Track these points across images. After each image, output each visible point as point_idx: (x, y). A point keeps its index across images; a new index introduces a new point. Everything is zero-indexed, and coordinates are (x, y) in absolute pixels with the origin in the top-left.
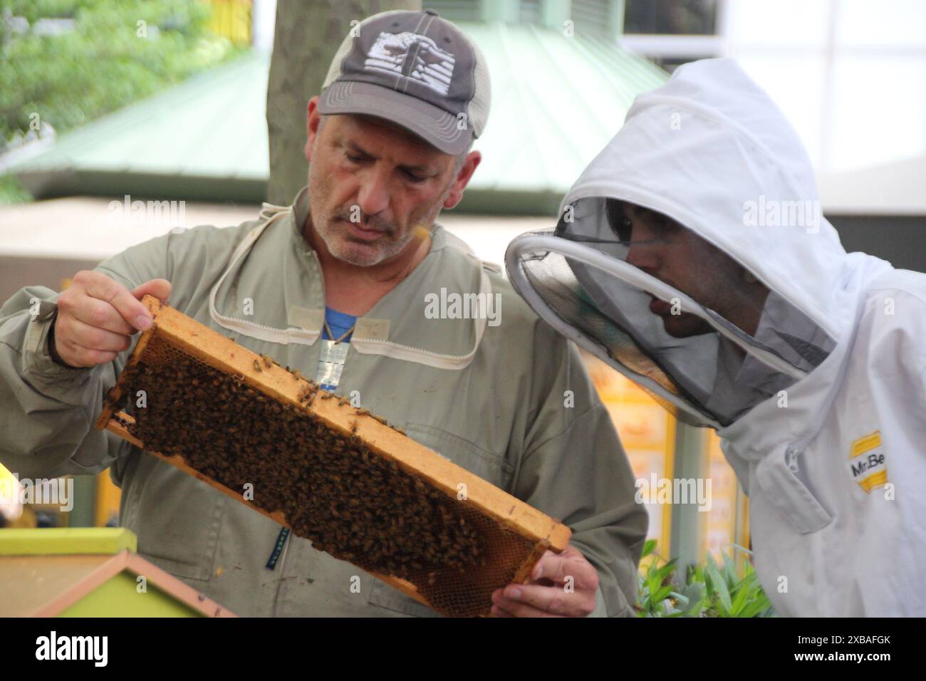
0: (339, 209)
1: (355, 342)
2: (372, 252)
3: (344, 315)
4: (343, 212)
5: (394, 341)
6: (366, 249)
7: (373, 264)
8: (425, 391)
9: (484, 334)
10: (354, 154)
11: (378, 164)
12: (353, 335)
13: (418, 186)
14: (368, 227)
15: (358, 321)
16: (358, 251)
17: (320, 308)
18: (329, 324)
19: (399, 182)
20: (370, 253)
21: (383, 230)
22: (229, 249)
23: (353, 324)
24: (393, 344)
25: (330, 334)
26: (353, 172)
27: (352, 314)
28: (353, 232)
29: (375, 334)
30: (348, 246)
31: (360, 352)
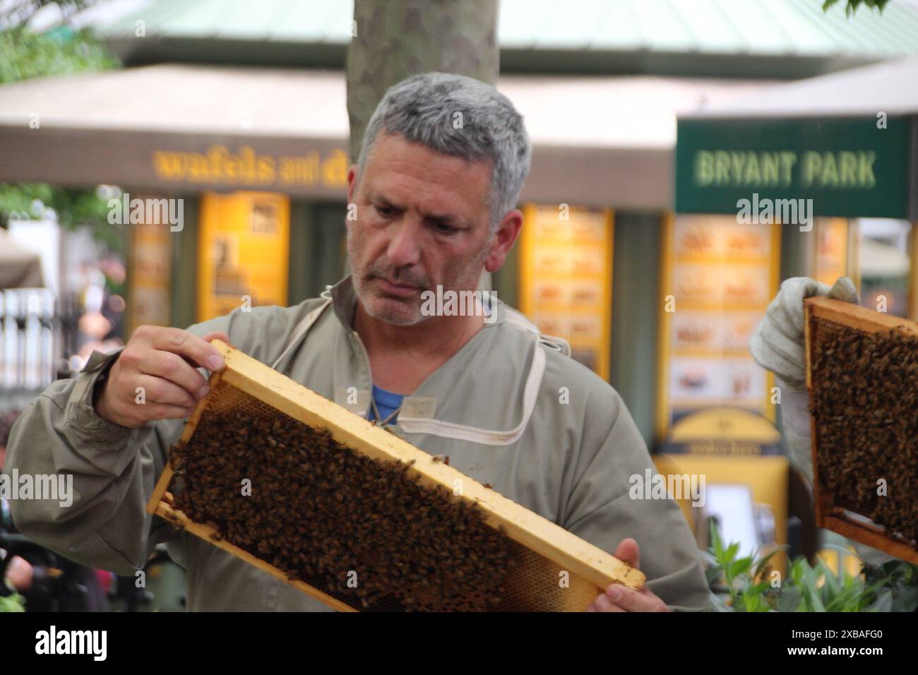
0: (370, 267)
1: (403, 422)
2: (408, 310)
3: (392, 394)
4: (374, 270)
5: (441, 419)
6: (402, 307)
7: (410, 324)
8: (472, 469)
9: (535, 409)
10: (382, 205)
11: (407, 216)
12: (400, 415)
13: (448, 240)
14: (399, 281)
15: (405, 399)
16: (392, 307)
17: (367, 388)
18: (378, 404)
19: (428, 234)
20: (405, 310)
21: (416, 286)
22: (287, 331)
23: (400, 403)
24: (439, 422)
25: (378, 415)
26: (382, 227)
27: (399, 393)
28: (384, 286)
29: (421, 413)
30: (382, 302)
31: (406, 431)
